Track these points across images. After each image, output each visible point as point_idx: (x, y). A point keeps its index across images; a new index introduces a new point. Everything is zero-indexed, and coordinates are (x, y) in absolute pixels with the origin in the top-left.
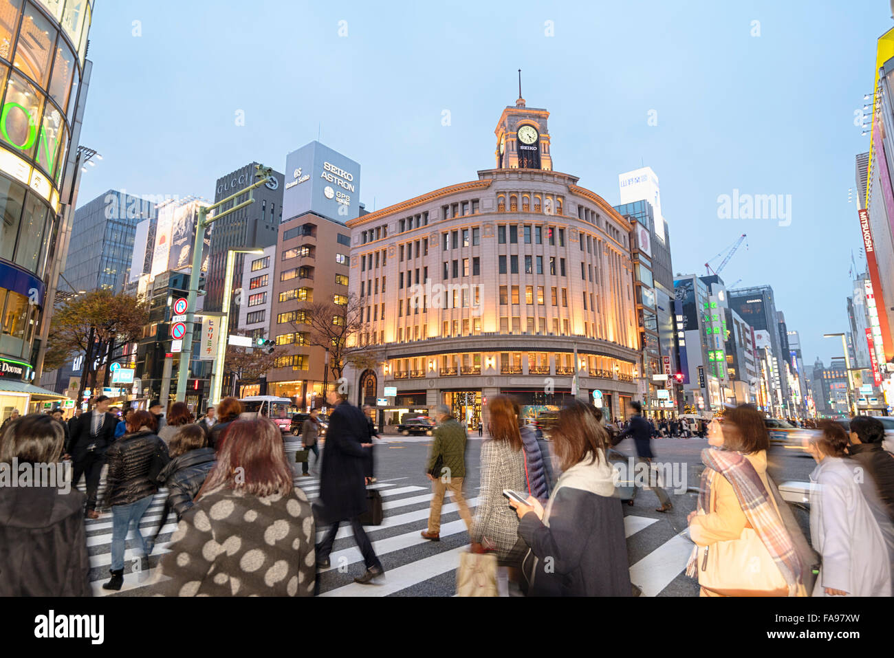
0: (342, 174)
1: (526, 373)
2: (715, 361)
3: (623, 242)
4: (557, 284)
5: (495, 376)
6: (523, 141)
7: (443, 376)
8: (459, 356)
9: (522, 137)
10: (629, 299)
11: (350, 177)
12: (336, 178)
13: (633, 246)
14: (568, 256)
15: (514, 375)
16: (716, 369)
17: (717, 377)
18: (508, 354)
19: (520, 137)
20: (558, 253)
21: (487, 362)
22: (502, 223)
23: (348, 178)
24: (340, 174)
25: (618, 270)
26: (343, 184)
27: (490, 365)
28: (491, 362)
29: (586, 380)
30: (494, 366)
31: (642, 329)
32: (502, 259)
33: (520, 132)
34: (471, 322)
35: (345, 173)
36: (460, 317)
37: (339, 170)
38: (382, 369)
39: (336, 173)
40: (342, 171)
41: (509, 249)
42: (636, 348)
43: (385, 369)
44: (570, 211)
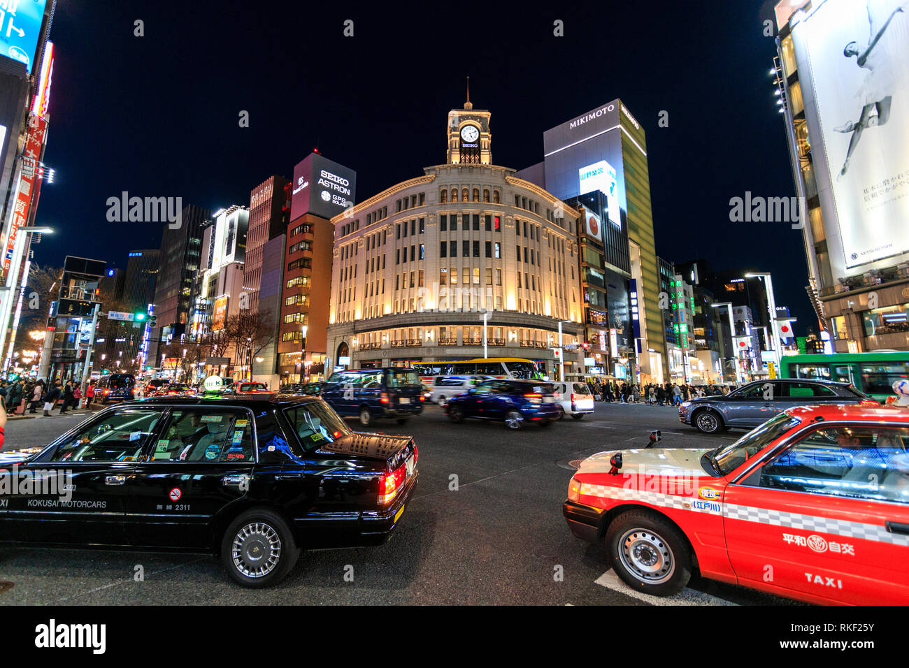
0: (338, 180)
1: (460, 344)
2: (679, 334)
3: (568, 227)
4: (492, 265)
5: (433, 347)
6: (465, 139)
7: (393, 347)
8: (406, 329)
9: (465, 137)
10: (573, 278)
11: (346, 183)
12: (332, 184)
13: (580, 230)
14: (503, 240)
15: (450, 346)
16: (680, 340)
17: (681, 347)
18: (445, 328)
19: (463, 136)
20: (493, 237)
21: (427, 335)
22: (444, 214)
23: (343, 183)
24: (337, 180)
25: (561, 252)
26: (339, 189)
27: (429, 338)
28: (429, 335)
29: (517, 349)
30: (432, 338)
31: (587, 305)
32: (443, 245)
33: (462, 132)
34: (415, 301)
35: (342, 179)
36: (407, 296)
37: (335, 176)
38: (351, 342)
39: (332, 179)
40: (338, 178)
41: (448, 236)
42: (579, 321)
43: (354, 342)
44: (507, 201)
